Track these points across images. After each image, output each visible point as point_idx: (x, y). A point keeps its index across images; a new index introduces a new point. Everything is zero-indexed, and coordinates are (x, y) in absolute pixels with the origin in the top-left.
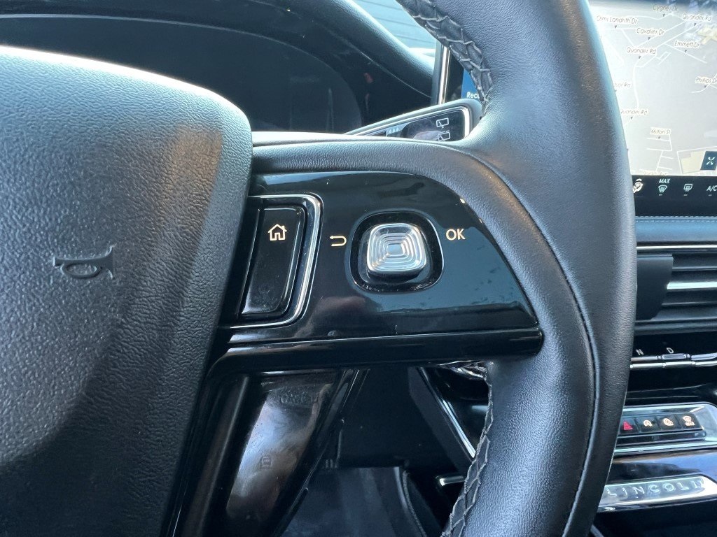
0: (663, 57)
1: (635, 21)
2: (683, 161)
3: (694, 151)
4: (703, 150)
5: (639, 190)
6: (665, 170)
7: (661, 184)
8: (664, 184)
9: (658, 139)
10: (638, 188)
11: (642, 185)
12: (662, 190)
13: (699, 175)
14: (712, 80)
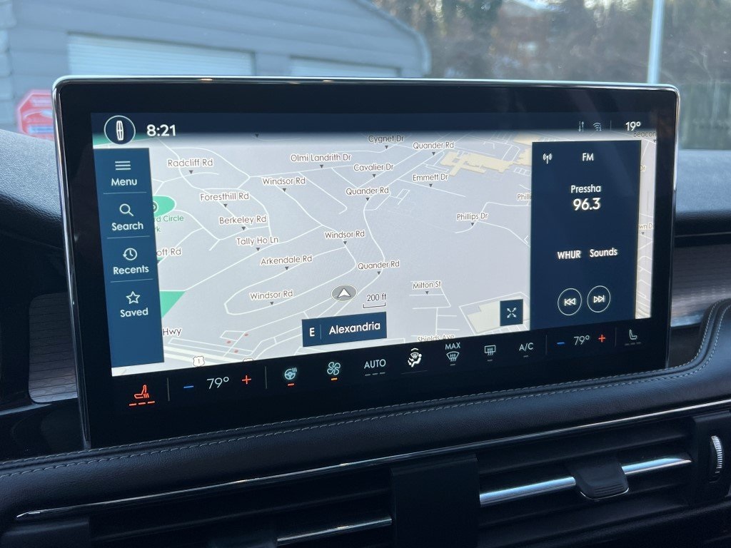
0: (401, 196)
1: (348, 157)
2: (472, 317)
3: (483, 303)
4: (497, 300)
5: (418, 362)
6: (449, 332)
7: (450, 350)
8: (454, 349)
9: (426, 295)
10: (416, 360)
11: (420, 355)
12: (453, 358)
13: (501, 332)
14: (479, 216)
